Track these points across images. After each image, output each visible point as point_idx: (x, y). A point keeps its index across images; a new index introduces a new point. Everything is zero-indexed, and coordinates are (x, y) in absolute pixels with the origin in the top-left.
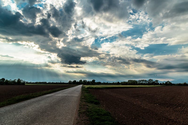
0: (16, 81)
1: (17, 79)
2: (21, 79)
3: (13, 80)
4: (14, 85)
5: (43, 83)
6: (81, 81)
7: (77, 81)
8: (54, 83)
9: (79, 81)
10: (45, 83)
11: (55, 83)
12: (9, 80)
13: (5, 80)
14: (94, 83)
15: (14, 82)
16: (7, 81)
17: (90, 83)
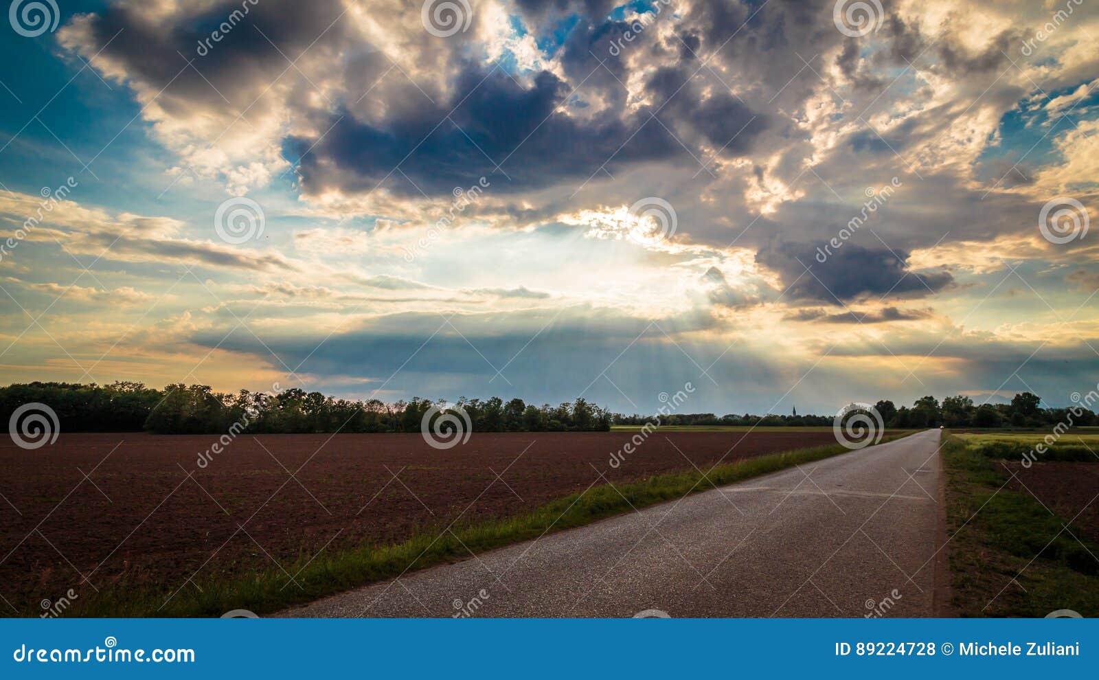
0: (570, 411)
1: (573, 402)
2: (588, 402)
3: (556, 406)
4: (562, 430)
5: (693, 421)
6: (928, 402)
7: (898, 408)
9: (911, 406)
10: (709, 420)
11: (759, 418)
12: (539, 407)
13: (526, 406)
14: (1029, 419)
15: (560, 415)
16: (533, 413)
17: (1003, 415)
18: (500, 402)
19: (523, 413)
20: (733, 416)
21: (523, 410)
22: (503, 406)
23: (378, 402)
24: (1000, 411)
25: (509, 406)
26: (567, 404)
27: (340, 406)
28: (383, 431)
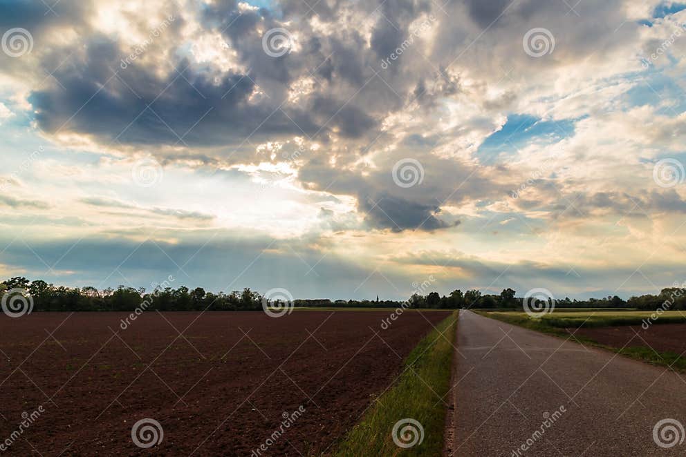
0: (239, 297)
1: (242, 291)
2: (252, 291)
3: (228, 293)
4: (233, 310)
5: (317, 304)
6: (457, 293)
7: (441, 297)
8: (358, 305)
9: (448, 296)
10: (325, 303)
11: (358, 302)
12: (215, 293)
13: (206, 293)
14: (509, 304)
15: (231, 299)
16: (211, 298)
17: (496, 301)
18: (187, 289)
19: (203, 298)
20: (341, 301)
21: (203, 296)
22: (189, 292)
23: (93, 288)
24: (496, 299)
25: (193, 293)
26: (237, 292)
27: (60, 292)
28: (96, 310)
